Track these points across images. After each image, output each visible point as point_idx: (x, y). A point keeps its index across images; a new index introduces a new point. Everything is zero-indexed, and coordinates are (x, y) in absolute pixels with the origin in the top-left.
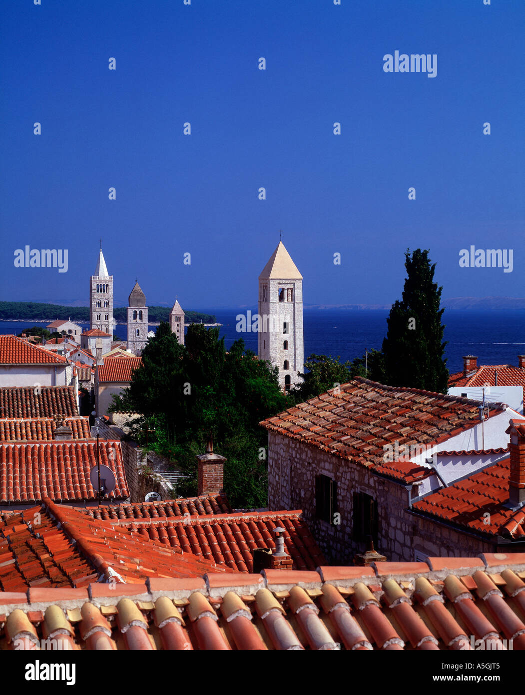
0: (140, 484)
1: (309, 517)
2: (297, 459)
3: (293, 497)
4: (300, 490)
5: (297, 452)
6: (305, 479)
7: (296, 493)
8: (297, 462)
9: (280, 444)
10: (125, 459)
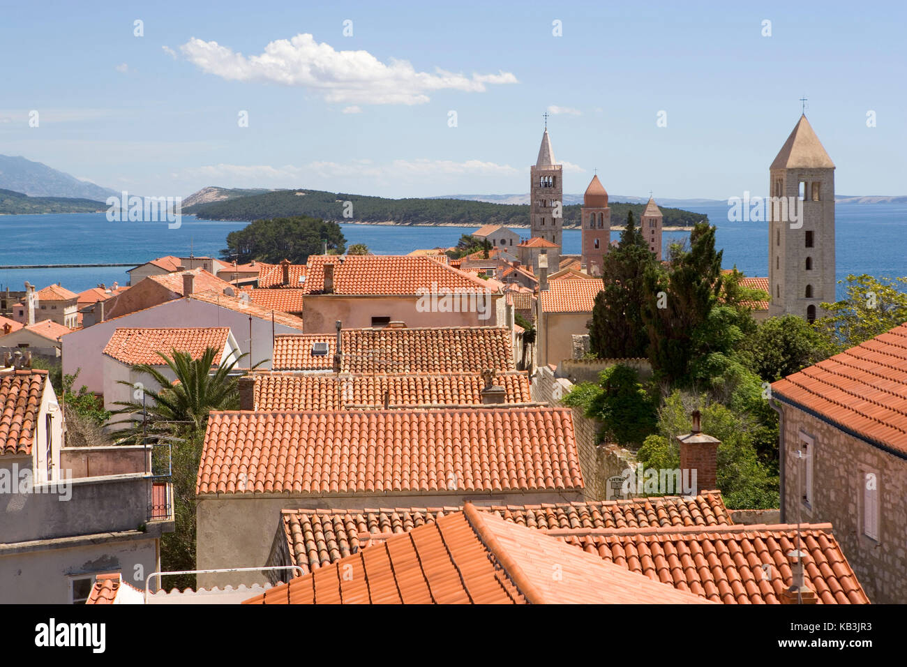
0: (599, 462)
1: (841, 529)
2: (825, 445)
3: (819, 499)
4: (828, 490)
5: (824, 435)
6: (836, 475)
7: (822, 494)
8: (824, 450)
9: (799, 422)
10: (578, 426)
